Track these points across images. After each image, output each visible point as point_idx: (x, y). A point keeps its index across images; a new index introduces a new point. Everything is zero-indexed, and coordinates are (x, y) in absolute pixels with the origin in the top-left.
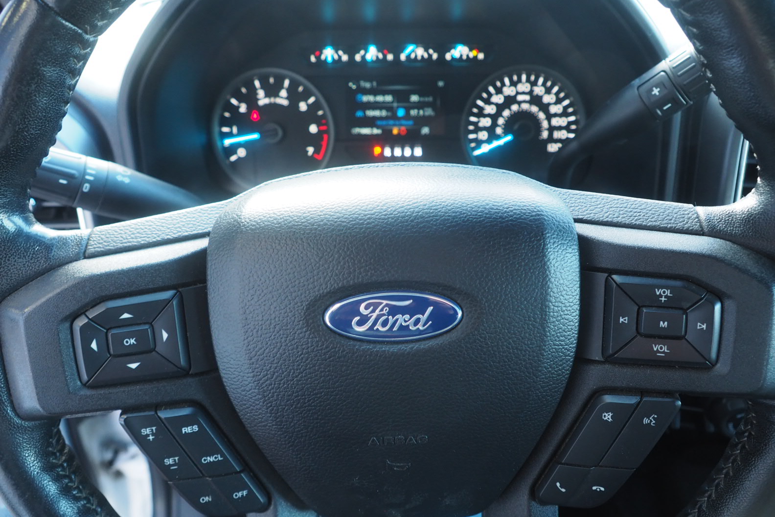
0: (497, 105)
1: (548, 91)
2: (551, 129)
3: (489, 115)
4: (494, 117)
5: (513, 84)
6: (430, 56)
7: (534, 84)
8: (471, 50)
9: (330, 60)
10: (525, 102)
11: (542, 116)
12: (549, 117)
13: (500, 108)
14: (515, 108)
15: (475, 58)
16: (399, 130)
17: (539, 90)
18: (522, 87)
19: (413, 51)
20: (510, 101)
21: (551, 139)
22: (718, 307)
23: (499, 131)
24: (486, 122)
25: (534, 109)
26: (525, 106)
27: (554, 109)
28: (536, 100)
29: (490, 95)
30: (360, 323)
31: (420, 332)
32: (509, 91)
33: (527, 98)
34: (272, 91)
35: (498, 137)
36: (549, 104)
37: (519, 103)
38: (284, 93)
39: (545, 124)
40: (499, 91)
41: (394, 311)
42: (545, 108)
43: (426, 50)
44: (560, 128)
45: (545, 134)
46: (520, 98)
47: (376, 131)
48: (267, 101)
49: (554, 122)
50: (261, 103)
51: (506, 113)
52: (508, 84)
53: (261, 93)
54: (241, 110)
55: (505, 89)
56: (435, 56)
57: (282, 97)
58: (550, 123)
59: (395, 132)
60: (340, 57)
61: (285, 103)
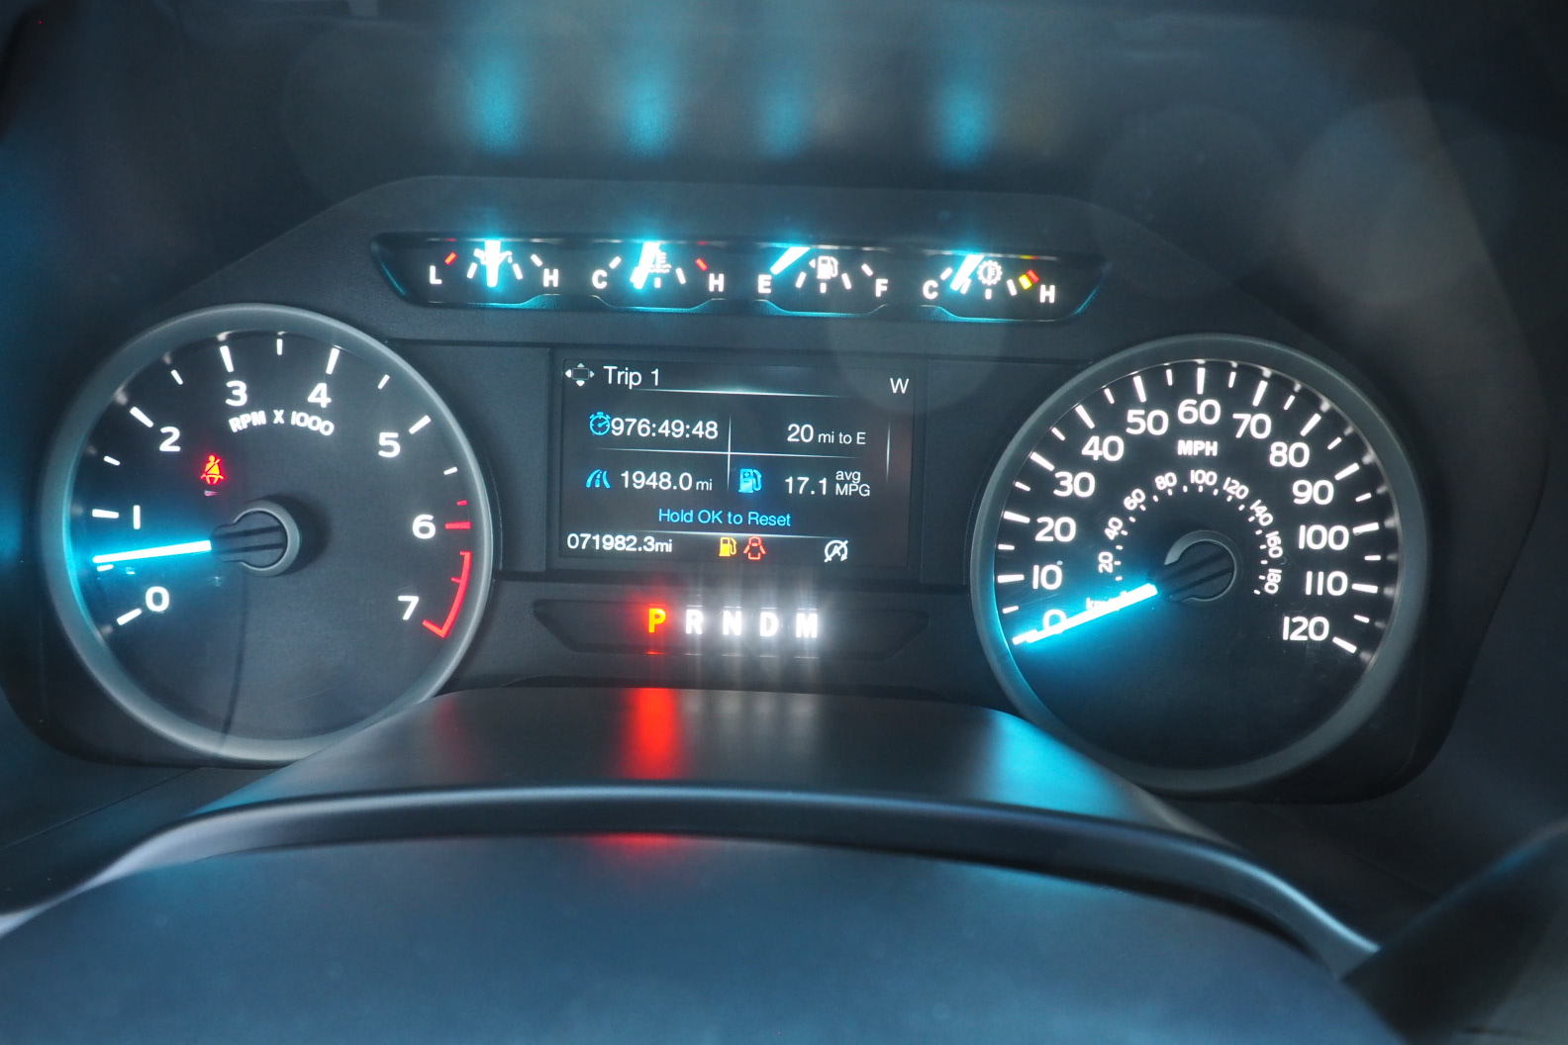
0: (1100, 468)
1: (1286, 429)
2: (1297, 562)
3: (1071, 506)
4: (1091, 515)
5: (1165, 398)
6: (864, 285)
7: (1238, 400)
8: (1012, 269)
9: (492, 281)
10: (1201, 461)
11: (1261, 513)
12: (1289, 517)
13: (1114, 481)
14: (1165, 482)
15: (1029, 298)
16: (741, 545)
17: (1252, 423)
18: (1190, 411)
19: (802, 264)
20: (1150, 456)
21: (1293, 599)
23: (1106, 562)
24: (1057, 529)
25: (1236, 489)
26: (1202, 478)
27: (1306, 493)
28: (1241, 457)
29: (1079, 434)
32: (1143, 422)
33: (1211, 448)
34: (279, 386)
35: (1103, 585)
36: (1290, 474)
37: (1183, 466)
38: (320, 395)
39: (1274, 543)
40: (1111, 421)
42: (1273, 486)
43: (848, 263)
44: (1325, 560)
45: (1273, 580)
46: (1186, 448)
47: (652, 545)
48: (259, 418)
49: (1305, 537)
50: (237, 424)
51: (1134, 500)
52: (1143, 397)
53: (240, 390)
54: (166, 447)
55: (1132, 415)
56: (881, 286)
57: (313, 409)
58: (1289, 541)
59: (726, 551)
60: (533, 274)
61: (325, 427)
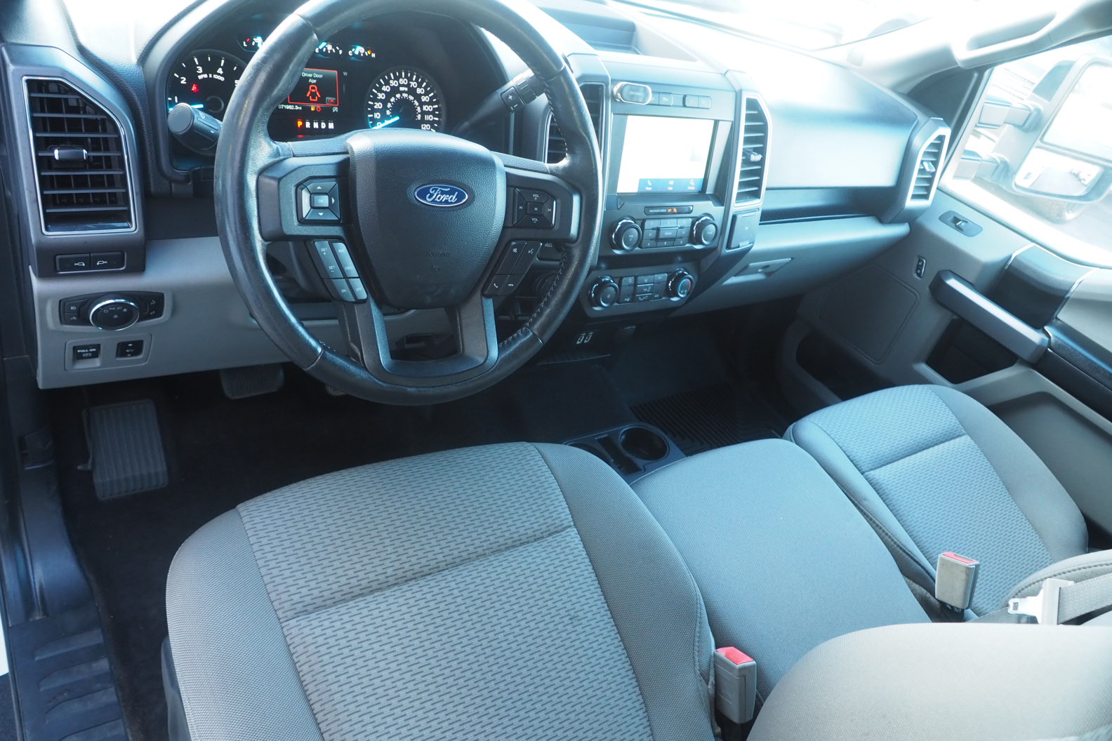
0: (385, 92)
1: (420, 86)
2: (424, 113)
3: (380, 100)
4: (385, 102)
5: (397, 78)
6: (337, 51)
7: (410, 79)
8: (366, 50)
10: (404, 92)
11: (416, 103)
12: (422, 104)
13: (389, 95)
14: (398, 96)
15: (370, 55)
16: (316, 108)
17: (413, 84)
18: (402, 81)
19: (325, 47)
20: (395, 90)
21: (423, 121)
22: (555, 203)
23: (388, 112)
24: (378, 105)
25: (411, 98)
26: (405, 95)
27: (424, 99)
28: (412, 91)
29: (381, 85)
30: (430, 197)
31: (451, 203)
32: (393, 83)
33: (406, 89)
34: (210, 68)
35: (388, 118)
36: (421, 95)
37: (401, 93)
38: (220, 71)
39: (419, 109)
40: (387, 83)
41: (443, 193)
42: (418, 97)
43: (334, 47)
44: (428, 113)
45: (419, 117)
46: (402, 89)
47: (297, 108)
48: (206, 76)
49: (425, 108)
50: (200, 77)
51: (393, 100)
52: (393, 78)
53: (200, 69)
54: (183, 82)
55: (391, 82)
56: (341, 52)
57: (219, 74)
58: (422, 108)
59: (313, 109)
61: (222, 79)
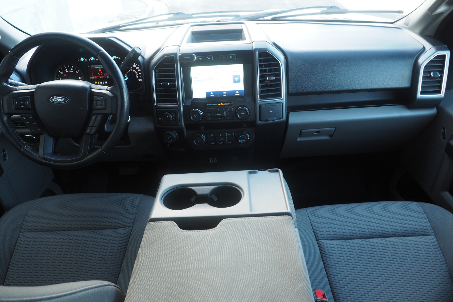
1: (137, 66)
2: (139, 75)
8: (117, 57)
9: (82, 61)
11: (136, 72)
12: (138, 72)
21: (139, 78)
25: (134, 71)
26: (131, 70)
28: (134, 68)
30: (54, 100)
31: (62, 102)
34: (69, 69)
36: (137, 69)
38: (72, 69)
41: (59, 99)
42: (136, 70)
45: (137, 77)
47: (95, 78)
48: (68, 71)
49: (139, 74)
50: (66, 72)
53: (66, 69)
54: (62, 74)
57: (71, 70)
58: (138, 74)
59: (100, 78)
60: (85, 60)
61: (72, 72)
